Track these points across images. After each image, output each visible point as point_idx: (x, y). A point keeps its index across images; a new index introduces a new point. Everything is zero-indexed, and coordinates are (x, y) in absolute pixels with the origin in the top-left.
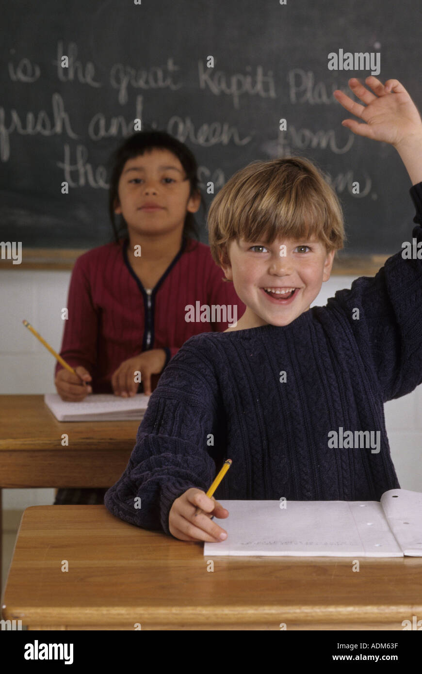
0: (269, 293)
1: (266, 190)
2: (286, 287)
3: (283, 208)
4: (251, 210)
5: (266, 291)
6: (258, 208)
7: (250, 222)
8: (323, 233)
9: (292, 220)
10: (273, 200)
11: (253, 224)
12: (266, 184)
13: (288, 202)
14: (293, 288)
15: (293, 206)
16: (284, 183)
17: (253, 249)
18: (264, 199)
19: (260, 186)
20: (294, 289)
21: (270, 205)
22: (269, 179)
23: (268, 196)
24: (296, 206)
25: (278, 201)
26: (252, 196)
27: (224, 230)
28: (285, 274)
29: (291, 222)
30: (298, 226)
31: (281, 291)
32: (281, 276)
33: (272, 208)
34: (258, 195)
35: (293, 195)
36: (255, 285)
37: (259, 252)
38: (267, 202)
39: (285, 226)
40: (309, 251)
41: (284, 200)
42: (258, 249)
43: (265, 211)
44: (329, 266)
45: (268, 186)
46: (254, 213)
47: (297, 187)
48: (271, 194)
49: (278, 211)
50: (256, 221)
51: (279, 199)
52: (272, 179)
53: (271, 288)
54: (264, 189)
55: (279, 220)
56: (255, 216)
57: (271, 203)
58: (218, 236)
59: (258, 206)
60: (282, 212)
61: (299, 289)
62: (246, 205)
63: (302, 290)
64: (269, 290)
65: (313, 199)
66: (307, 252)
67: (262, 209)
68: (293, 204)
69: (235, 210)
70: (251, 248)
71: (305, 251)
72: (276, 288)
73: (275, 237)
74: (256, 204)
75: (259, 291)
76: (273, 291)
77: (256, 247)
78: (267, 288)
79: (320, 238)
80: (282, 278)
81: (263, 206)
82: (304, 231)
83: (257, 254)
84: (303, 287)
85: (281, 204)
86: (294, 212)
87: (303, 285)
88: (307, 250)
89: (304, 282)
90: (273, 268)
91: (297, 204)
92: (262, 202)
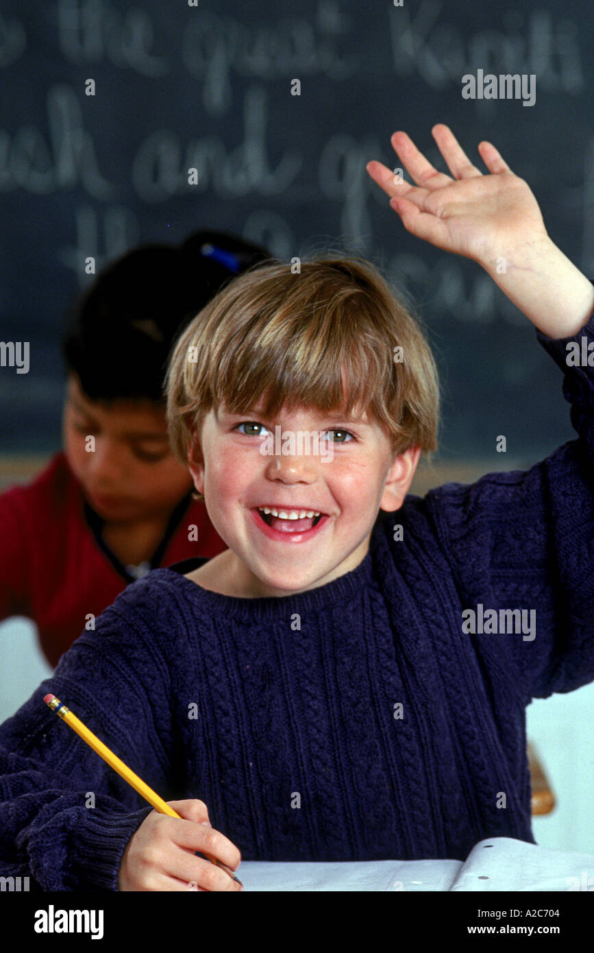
0: (265, 519)
1: (274, 311)
2: (299, 509)
3: (302, 348)
4: (241, 346)
5: (262, 514)
6: (254, 344)
7: (236, 371)
8: (384, 406)
9: (316, 372)
10: (284, 330)
11: (241, 375)
12: (276, 302)
13: (313, 337)
14: (316, 511)
15: (322, 344)
16: (312, 300)
17: (242, 429)
18: (266, 329)
19: (264, 303)
20: (317, 515)
21: (277, 340)
22: (285, 291)
23: (275, 323)
24: (328, 344)
25: (294, 333)
26: (247, 321)
27: (192, 388)
28: (298, 480)
29: (314, 376)
30: (328, 384)
31: (289, 514)
32: (291, 484)
33: (280, 345)
34: (257, 321)
35: (326, 324)
36: (240, 501)
37: (253, 434)
38: (271, 334)
39: (302, 382)
40: (351, 441)
41: (305, 332)
42: (251, 428)
43: (266, 351)
44: (403, 482)
45: (279, 304)
46: (245, 353)
47: (336, 308)
48: (281, 319)
49: (289, 353)
50: (248, 369)
51: (295, 330)
52: (288, 293)
53: (271, 507)
54: (270, 309)
55: (290, 368)
56: (248, 360)
57: (280, 337)
58: (181, 399)
59: (255, 340)
60: (298, 354)
61: (327, 516)
62: (231, 339)
63: (334, 518)
64: (267, 512)
65: (365, 337)
66: (347, 442)
67: (260, 347)
68: (323, 341)
69: (213, 347)
70: (238, 425)
71: (343, 440)
72: (279, 508)
73: (282, 404)
74: (250, 337)
75: (249, 513)
76: (275, 514)
77: (246, 424)
78: (263, 506)
79: (375, 414)
80: (293, 487)
81: (264, 342)
82: (338, 397)
83: (247, 439)
84: (334, 514)
85: (298, 338)
86: (323, 357)
87: (337, 510)
88: (348, 438)
89: (339, 503)
90: (276, 466)
91: (330, 343)
92: (263, 333)
